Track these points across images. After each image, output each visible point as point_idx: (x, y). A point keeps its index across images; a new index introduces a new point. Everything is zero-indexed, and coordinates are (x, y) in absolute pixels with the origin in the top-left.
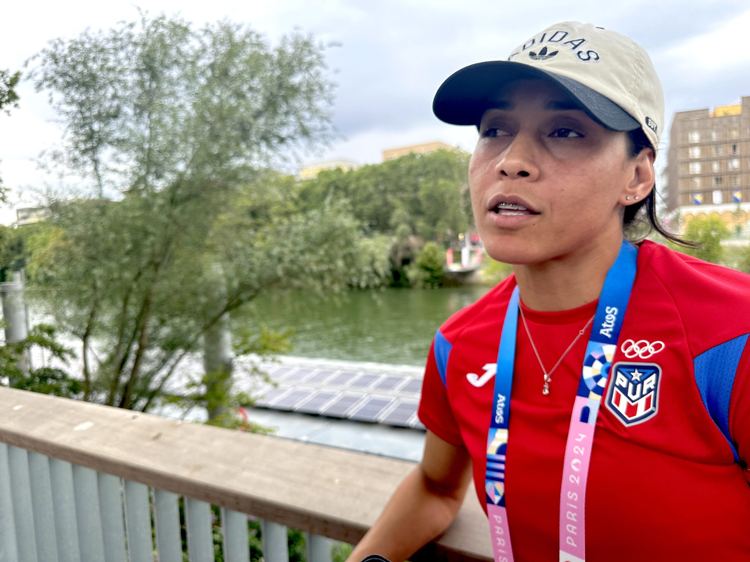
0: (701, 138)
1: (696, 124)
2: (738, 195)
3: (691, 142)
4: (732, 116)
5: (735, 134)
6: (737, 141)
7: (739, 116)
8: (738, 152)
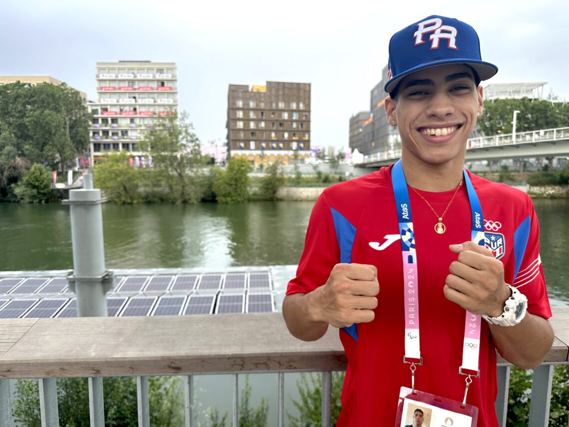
0: (244, 105)
1: (240, 95)
2: (264, 145)
3: (238, 107)
4: (261, 93)
5: (262, 105)
6: (264, 110)
7: (264, 93)
8: (264, 118)
